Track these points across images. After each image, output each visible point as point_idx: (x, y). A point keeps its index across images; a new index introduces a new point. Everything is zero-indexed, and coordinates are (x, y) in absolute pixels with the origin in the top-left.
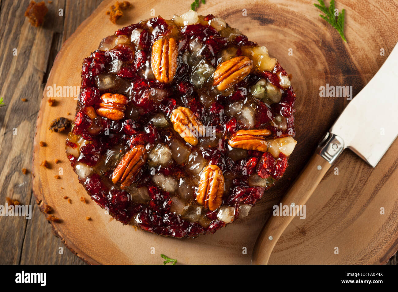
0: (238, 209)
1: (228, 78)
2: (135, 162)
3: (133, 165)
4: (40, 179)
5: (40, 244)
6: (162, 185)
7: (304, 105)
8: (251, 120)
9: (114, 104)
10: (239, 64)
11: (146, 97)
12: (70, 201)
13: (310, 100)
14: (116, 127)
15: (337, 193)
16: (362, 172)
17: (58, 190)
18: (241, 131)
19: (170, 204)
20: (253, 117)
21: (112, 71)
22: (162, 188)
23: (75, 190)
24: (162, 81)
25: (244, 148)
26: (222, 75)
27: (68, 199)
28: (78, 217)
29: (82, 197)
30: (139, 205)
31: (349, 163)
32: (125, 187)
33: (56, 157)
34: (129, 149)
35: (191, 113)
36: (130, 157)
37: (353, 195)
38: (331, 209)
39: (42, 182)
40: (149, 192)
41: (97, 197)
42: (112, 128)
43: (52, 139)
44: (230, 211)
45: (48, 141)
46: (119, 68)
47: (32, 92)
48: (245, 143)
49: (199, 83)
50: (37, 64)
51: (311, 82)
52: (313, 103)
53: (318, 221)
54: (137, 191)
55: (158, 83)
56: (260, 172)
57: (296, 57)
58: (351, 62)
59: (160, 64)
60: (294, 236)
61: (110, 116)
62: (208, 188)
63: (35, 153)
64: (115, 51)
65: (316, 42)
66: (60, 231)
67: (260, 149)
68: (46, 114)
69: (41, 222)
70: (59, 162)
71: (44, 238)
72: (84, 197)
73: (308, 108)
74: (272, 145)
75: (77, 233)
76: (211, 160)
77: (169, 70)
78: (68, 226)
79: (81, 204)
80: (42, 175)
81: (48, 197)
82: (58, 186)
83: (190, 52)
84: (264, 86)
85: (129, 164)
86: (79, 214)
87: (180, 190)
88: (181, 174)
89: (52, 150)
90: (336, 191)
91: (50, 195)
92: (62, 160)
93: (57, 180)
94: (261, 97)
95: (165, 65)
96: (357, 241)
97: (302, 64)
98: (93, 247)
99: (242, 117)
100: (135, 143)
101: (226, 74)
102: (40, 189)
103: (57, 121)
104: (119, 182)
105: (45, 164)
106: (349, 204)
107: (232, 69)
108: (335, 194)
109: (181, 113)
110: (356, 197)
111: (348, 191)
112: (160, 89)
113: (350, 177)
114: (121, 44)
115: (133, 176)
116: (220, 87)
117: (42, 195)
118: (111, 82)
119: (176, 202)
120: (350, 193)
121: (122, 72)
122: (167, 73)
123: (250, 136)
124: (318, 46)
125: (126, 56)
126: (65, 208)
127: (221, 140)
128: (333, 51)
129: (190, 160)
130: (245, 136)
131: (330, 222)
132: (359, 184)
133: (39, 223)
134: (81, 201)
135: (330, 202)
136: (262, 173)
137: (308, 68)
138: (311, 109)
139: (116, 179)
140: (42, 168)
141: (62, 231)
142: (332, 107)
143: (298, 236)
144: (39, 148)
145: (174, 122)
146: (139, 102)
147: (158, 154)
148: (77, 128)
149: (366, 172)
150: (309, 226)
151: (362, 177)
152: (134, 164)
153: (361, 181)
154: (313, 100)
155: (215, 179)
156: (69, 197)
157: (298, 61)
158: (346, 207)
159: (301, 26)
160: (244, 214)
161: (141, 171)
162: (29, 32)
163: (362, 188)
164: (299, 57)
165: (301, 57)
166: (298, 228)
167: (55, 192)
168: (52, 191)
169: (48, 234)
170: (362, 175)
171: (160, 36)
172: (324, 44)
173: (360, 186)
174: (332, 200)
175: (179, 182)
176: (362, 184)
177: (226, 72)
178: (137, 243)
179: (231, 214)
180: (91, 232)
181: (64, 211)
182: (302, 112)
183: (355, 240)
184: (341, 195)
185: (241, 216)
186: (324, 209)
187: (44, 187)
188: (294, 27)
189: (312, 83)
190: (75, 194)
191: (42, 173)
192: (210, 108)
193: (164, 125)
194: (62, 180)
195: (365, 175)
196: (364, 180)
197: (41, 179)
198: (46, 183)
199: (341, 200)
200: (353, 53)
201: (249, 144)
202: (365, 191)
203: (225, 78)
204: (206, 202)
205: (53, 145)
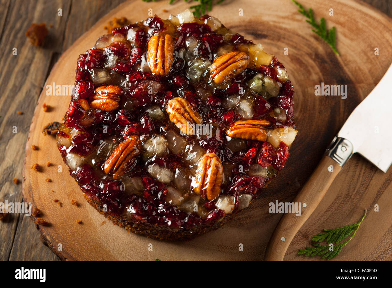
0: (238, 198)
1: (225, 70)
2: (128, 152)
3: (126, 155)
4: (30, 183)
5: (28, 255)
6: (157, 176)
7: (301, 111)
8: (249, 111)
9: (109, 94)
10: (235, 57)
11: (141, 87)
12: (61, 205)
13: (307, 107)
14: (110, 119)
15: (339, 196)
16: (363, 176)
17: (48, 193)
18: (239, 121)
19: (166, 194)
20: (251, 109)
21: (108, 66)
22: (157, 179)
23: (66, 193)
24: (158, 74)
25: (243, 137)
26: (219, 67)
27: (59, 202)
28: (68, 220)
29: (73, 200)
30: (132, 196)
31: (350, 168)
32: (118, 176)
33: (48, 160)
34: (123, 139)
35: (188, 103)
36: (123, 146)
37: (356, 199)
38: (334, 213)
39: (32, 185)
40: (143, 182)
41: (88, 186)
42: (106, 119)
43: (45, 143)
44: (230, 200)
45: (41, 145)
46: (115, 62)
47: (29, 106)
48: (244, 131)
49: (196, 77)
50: (36, 80)
51: (306, 90)
52: (310, 110)
53: (321, 225)
54: (131, 180)
55: (154, 76)
56: (261, 160)
57: (291, 68)
58: (344, 73)
59: (156, 56)
60: (297, 241)
61: (104, 107)
62: (206, 176)
63: (26, 156)
64: (111, 48)
65: (310, 55)
66: (48, 235)
67: (260, 138)
68: (40, 120)
69: (30, 233)
70: (50, 165)
71: (32, 249)
72: (75, 200)
73: (305, 115)
74: (272, 134)
75: (67, 237)
76: (208, 148)
77: (165, 63)
78: (57, 230)
79: (72, 207)
80: (33, 178)
81: (38, 200)
82: (48, 189)
83: (187, 49)
84: (262, 79)
85: (123, 153)
86: (69, 217)
87: (177, 181)
88: (177, 164)
89: (44, 153)
90: (338, 195)
91: (40, 198)
92: (54, 163)
93: (48, 184)
94: (259, 90)
95: (161, 57)
96: (363, 246)
97: (296, 74)
98: (83, 251)
99: (241, 109)
100: (130, 134)
101: (223, 66)
102: (29, 192)
103: (51, 125)
104: (111, 171)
105: (36, 166)
106: (353, 208)
107: (229, 62)
108: (337, 198)
109: (177, 102)
110: (359, 200)
111: (350, 195)
112: (156, 81)
113: (352, 181)
114: (117, 41)
115: (127, 165)
116: (217, 78)
117: (32, 199)
118: (106, 75)
119: (172, 191)
120: (352, 197)
121: (117, 66)
122: (163, 66)
123: (248, 125)
124: (312, 59)
125: (122, 51)
126: (55, 211)
127: (219, 130)
128: (326, 62)
129: (186, 150)
130: (244, 125)
131: (333, 226)
132: (361, 188)
133: (28, 233)
134: (73, 204)
135: (332, 205)
136: (263, 161)
137: (302, 77)
138: (308, 115)
139: (109, 168)
140: (33, 171)
141: (51, 235)
142: (329, 113)
143: (301, 241)
144: (31, 152)
145: (170, 113)
146: (134, 93)
147: (153, 144)
148: (70, 118)
149: (367, 176)
150: (312, 230)
151: (363, 181)
152: (127, 153)
153: (362, 185)
154: (310, 107)
155: (213, 166)
156: (60, 200)
157: (292, 71)
158: (349, 210)
159: (294, 40)
160: (245, 204)
161: (134, 161)
162: (29, 51)
163: (365, 191)
164: (293, 68)
165: (295, 68)
166: (300, 232)
167: (46, 195)
168: (42, 194)
169: (37, 244)
170: (363, 179)
171: (156, 33)
172: (317, 57)
173: (363, 190)
174: (335, 204)
175: (175, 172)
176: (364, 189)
177: (223, 64)
178: (130, 248)
179: (231, 202)
180: (82, 236)
181: (54, 215)
182: (299, 118)
183: (360, 245)
184: (343, 199)
185: (242, 206)
186: (326, 212)
187: (35, 190)
188: (287, 42)
189: (308, 91)
190: (66, 197)
191: (33, 176)
192: (207, 100)
193: (159, 116)
194: (53, 183)
195: (367, 179)
196: (366, 184)
197: (32, 183)
198: (36, 186)
199: (343, 204)
200: (346, 65)
201: (248, 133)
202: (367, 195)
203: (222, 70)
204: (204, 191)
205: (46, 148)
